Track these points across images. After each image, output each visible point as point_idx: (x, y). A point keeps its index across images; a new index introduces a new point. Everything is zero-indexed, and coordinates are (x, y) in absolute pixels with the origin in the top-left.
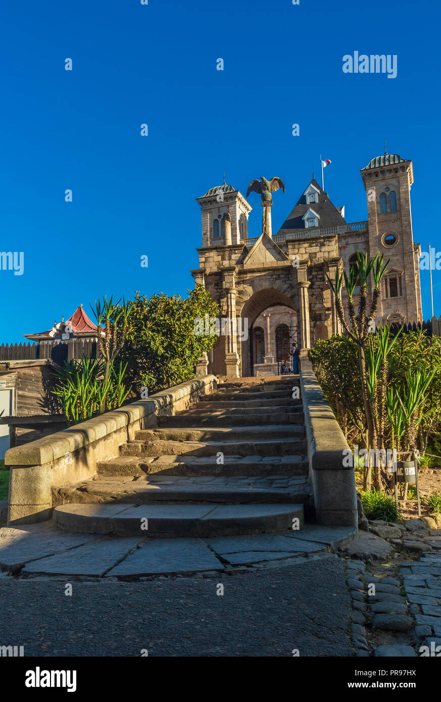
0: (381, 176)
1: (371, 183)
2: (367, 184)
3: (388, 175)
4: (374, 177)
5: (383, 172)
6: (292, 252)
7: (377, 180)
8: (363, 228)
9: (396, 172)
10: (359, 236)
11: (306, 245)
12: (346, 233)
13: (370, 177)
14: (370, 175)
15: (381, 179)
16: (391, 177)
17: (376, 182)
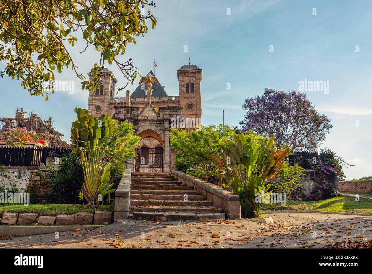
0: (187, 74)
1: (182, 77)
2: (180, 77)
3: (190, 75)
4: (183, 74)
5: (188, 73)
6: (162, 113)
7: (185, 76)
8: (177, 99)
9: (195, 74)
10: (174, 103)
11: (168, 111)
12: (168, 101)
13: (182, 74)
14: (181, 73)
15: (187, 76)
16: (192, 76)
17: (184, 78)
